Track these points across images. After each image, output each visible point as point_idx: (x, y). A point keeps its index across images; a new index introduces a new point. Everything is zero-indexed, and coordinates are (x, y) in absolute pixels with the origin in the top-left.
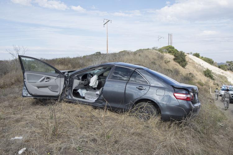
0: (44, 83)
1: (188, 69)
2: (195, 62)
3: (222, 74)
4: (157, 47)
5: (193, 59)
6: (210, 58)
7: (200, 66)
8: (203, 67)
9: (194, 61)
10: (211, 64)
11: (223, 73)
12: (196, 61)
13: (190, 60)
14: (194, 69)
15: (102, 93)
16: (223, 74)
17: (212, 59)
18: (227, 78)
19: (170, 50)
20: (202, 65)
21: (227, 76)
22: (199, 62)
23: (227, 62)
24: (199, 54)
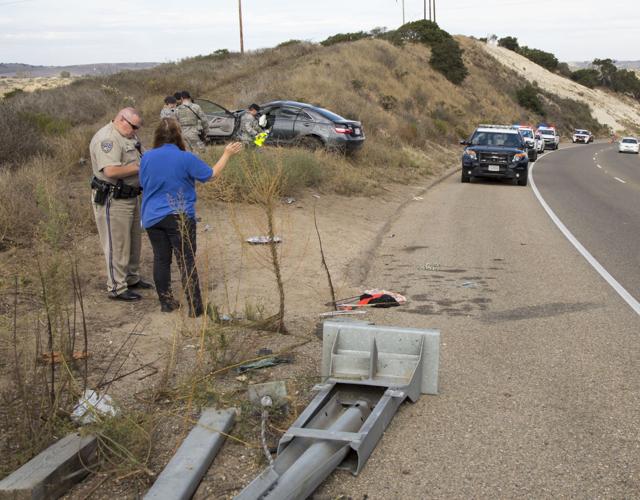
0: (216, 124)
1: (471, 87)
2: (500, 64)
3: (576, 98)
4: (385, 28)
5: (496, 57)
6: (549, 52)
7: (513, 78)
8: (522, 79)
9: (497, 63)
10: (550, 71)
11: (581, 94)
12: (503, 61)
13: (484, 59)
14: (489, 87)
15: (272, 131)
16: (581, 99)
17: (552, 55)
18: (591, 106)
19: (426, 32)
20: (520, 73)
21: (590, 104)
22: (513, 65)
23: (597, 62)
24: (515, 39)
